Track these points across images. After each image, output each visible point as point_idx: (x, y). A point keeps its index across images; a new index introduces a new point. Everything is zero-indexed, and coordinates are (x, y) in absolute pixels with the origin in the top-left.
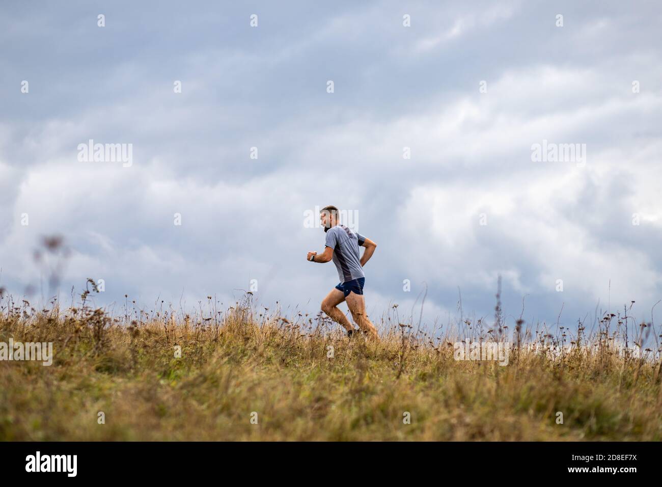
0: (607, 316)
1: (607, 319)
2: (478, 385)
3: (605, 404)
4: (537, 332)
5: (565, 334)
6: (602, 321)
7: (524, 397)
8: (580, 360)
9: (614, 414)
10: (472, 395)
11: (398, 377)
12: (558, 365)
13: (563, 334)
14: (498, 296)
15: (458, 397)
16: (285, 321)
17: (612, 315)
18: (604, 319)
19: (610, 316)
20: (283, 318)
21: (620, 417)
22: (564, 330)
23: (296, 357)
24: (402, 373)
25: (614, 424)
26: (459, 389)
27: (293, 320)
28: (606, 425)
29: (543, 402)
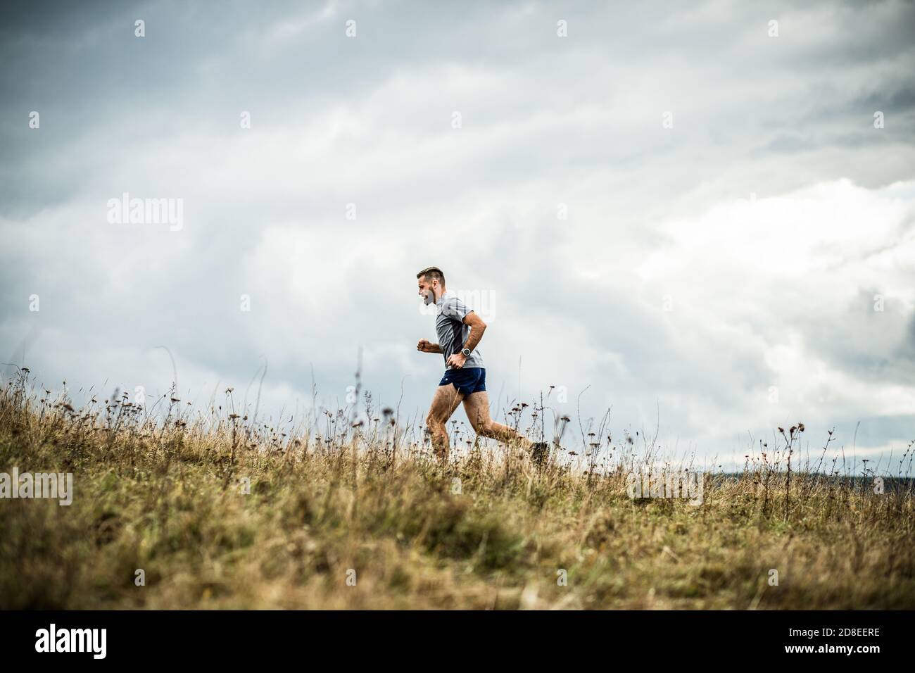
0: (517, 407)
1: (516, 410)
2: (329, 497)
3: (503, 526)
4: (421, 427)
5: (458, 430)
6: (510, 413)
7: (392, 515)
8: (478, 466)
9: (516, 540)
10: (320, 512)
11: (225, 488)
12: (449, 473)
13: (456, 430)
14: (358, 375)
15: (301, 514)
16: (68, 408)
17: (524, 405)
18: (513, 410)
19: (521, 406)
20: (67, 403)
21: (523, 543)
22: (456, 425)
23: (87, 459)
24: (230, 481)
25: (515, 553)
26: (303, 504)
27: (82, 405)
28: (502, 554)
29: (417, 522)
